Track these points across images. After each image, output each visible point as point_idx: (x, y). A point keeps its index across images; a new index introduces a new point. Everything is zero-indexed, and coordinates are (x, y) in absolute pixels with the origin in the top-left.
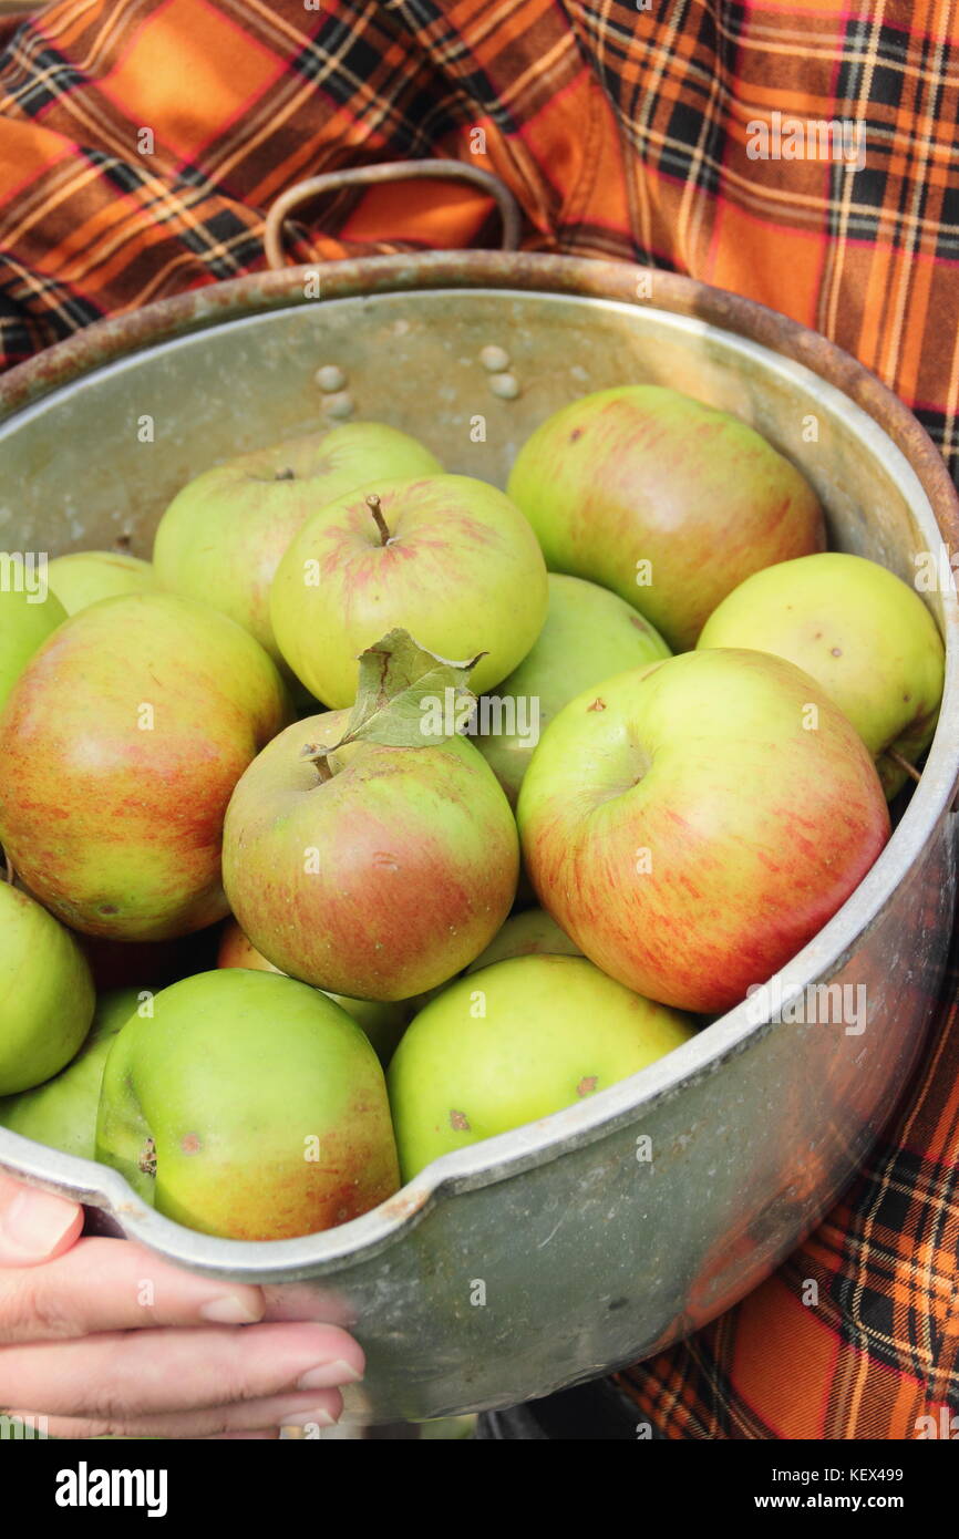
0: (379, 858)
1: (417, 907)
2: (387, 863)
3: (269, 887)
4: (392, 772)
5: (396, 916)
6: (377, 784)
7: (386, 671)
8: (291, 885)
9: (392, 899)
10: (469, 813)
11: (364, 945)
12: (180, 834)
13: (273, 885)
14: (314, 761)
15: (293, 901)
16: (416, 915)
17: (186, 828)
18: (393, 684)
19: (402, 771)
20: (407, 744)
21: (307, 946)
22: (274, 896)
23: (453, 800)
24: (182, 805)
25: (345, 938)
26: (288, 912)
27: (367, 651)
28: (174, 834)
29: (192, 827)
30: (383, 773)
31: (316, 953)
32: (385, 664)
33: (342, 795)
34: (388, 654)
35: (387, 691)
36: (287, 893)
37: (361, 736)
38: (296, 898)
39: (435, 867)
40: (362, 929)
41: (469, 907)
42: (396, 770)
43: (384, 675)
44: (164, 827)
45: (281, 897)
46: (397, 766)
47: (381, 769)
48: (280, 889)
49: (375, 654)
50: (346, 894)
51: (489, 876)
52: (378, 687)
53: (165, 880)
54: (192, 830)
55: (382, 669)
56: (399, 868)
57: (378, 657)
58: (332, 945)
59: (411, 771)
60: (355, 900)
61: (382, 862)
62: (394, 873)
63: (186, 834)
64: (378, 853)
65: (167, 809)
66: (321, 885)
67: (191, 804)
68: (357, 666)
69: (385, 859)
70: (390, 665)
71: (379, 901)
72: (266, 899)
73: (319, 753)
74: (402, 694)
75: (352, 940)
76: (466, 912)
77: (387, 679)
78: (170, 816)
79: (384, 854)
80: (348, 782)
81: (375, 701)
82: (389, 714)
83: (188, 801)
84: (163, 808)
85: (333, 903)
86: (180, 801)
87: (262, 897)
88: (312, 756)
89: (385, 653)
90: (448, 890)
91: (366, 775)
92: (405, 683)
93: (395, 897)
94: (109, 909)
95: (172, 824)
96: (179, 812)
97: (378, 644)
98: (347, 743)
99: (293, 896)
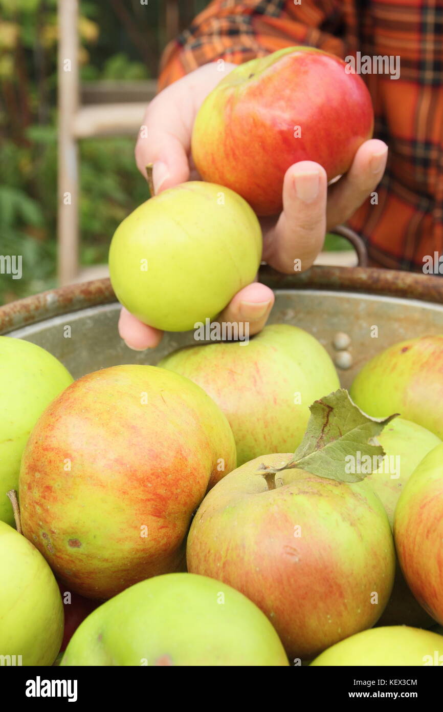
0: (288, 550)
1: (306, 593)
2: (292, 554)
3: (209, 552)
4: (313, 493)
5: (290, 595)
6: (301, 500)
7: (327, 423)
8: (223, 553)
9: (289, 581)
10: (360, 536)
12: (144, 498)
13: (212, 551)
14: (264, 475)
15: (222, 566)
16: (304, 599)
17: (150, 496)
18: (330, 434)
19: (321, 495)
20: (332, 478)
22: (211, 560)
23: (352, 524)
24: (153, 477)
27: (316, 402)
28: (140, 496)
29: (153, 497)
30: (307, 493)
32: (328, 416)
34: (331, 409)
35: (325, 438)
36: (220, 559)
37: (301, 466)
38: (224, 564)
39: (326, 567)
41: (345, 604)
42: (317, 494)
43: (325, 425)
44: (136, 488)
45: (215, 561)
46: (318, 491)
47: (306, 490)
48: (215, 556)
49: (322, 406)
50: (258, 569)
51: (365, 586)
52: (319, 434)
53: (122, 530)
54: (152, 499)
55: (325, 421)
56: (300, 560)
57: (323, 410)
59: (327, 496)
60: (263, 576)
61: (288, 553)
62: (295, 564)
63: (149, 500)
64: (287, 546)
65: (142, 476)
66: (242, 559)
67: (159, 479)
68: (308, 414)
69: (292, 551)
70: (330, 419)
71: (280, 581)
72: (205, 561)
73: (270, 471)
74: (335, 442)
76: (342, 608)
77: (326, 430)
78: (143, 482)
79: (291, 548)
80: (282, 493)
81: (315, 444)
82: (323, 455)
83: (158, 477)
84: (140, 474)
86: (153, 474)
87: (203, 559)
88: (264, 472)
89: (329, 407)
90: (331, 587)
91: (295, 490)
92: (338, 434)
93: (292, 580)
94: (75, 543)
95: (142, 488)
96: (149, 482)
97: (325, 397)
98: (290, 468)
99: (222, 562)
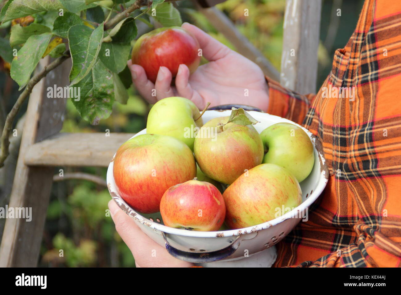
0: (236, 149)
2: (238, 151)
4: (239, 131)
6: (236, 133)
8: (215, 154)
10: (256, 142)
11: (230, 169)
15: (215, 157)
16: (243, 163)
21: (216, 168)
22: (210, 156)
23: (253, 138)
25: (226, 167)
26: (213, 160)
30: (237, 131)
31: (218, 170)
33: (228, 135)
35: (239, 112)
37: (232, 121)
40: (230, 165)
45: (212, 156)
46: (241, 129)
48: (212, 154)
50: (227, 157)
56: (240, 152)
58: (223, 168)
59: (244, 131)
60: (229, 158)
71: (235, 159)
73: (222, 125)
75: (227, 167)
80: (229, 132)
81: (235, 114)
85: (224, 159)
87: (207, 156)
88: (220, 126)
91: (233, 131)
93: (239, 158)
98: (229, 123)
